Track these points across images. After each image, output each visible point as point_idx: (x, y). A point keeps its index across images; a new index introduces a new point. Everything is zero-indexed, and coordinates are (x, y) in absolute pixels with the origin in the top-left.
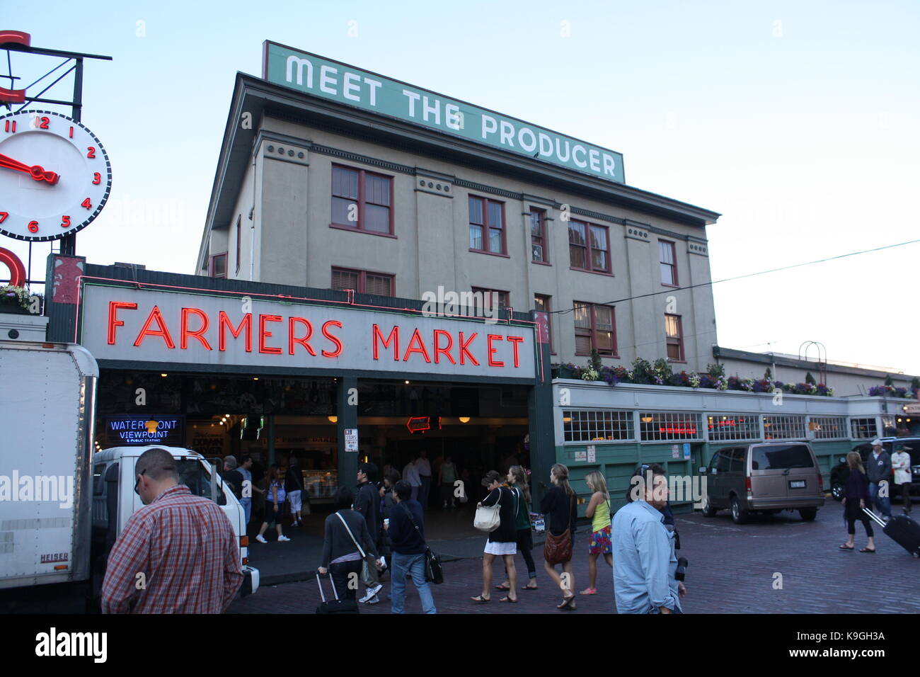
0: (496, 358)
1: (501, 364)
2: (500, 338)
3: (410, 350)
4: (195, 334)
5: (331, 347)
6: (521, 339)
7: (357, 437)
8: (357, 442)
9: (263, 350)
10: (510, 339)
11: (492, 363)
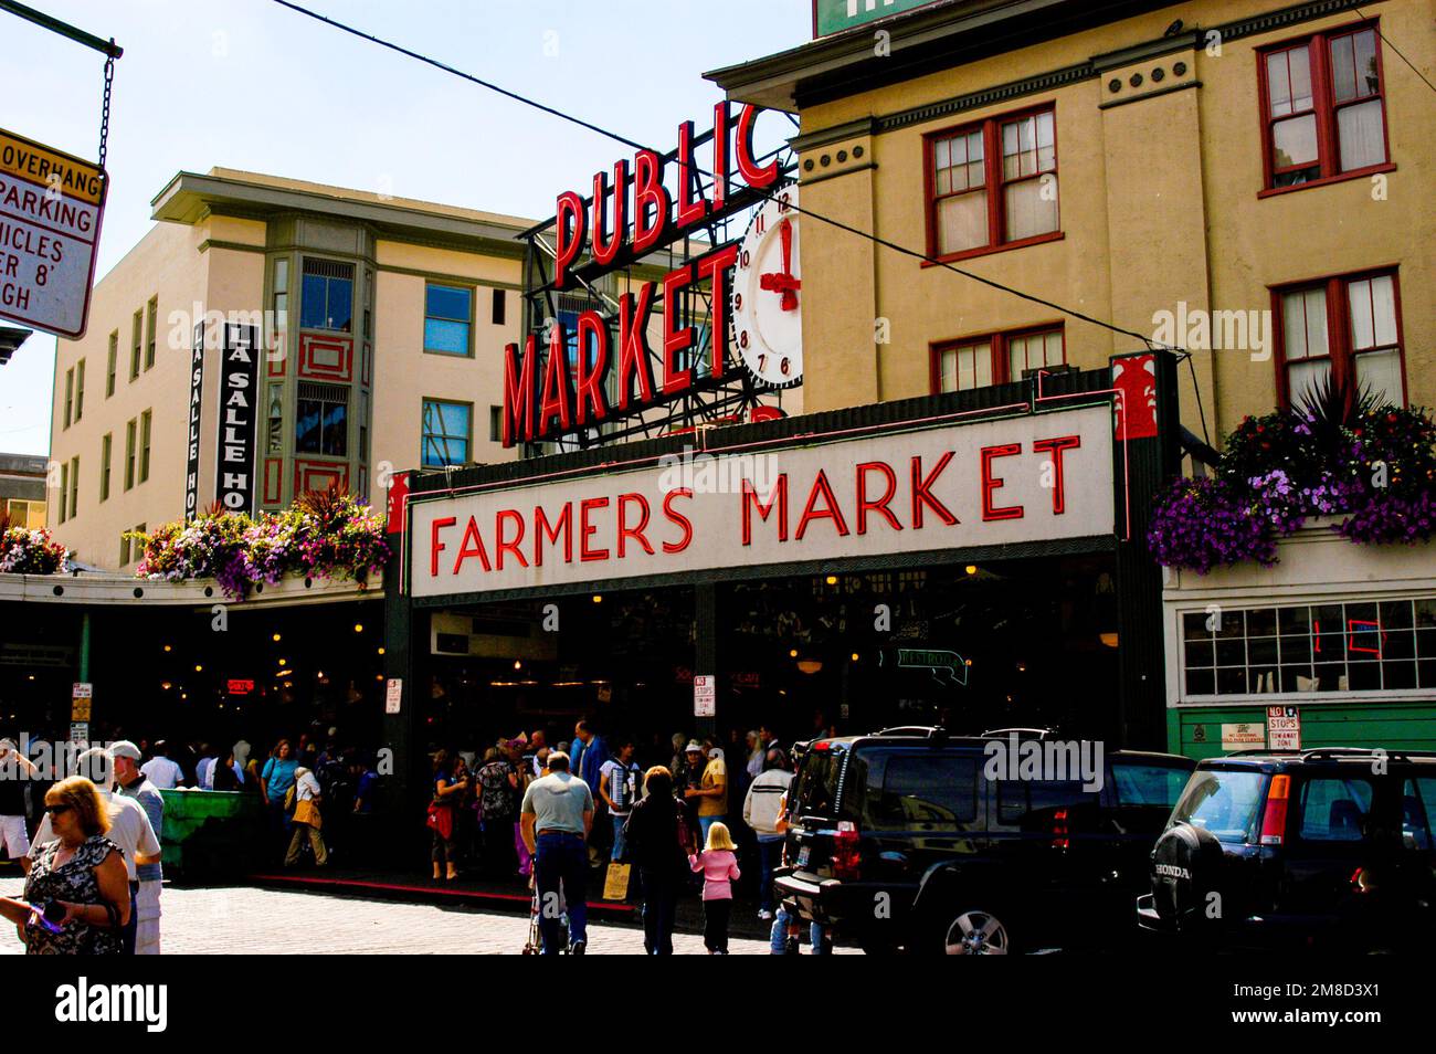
0: (1001, 499)
1: (1016, 513)
2: (1014, 449)
3: (810, 514)
4: (509, 546)
5: (676, 534)
6: (1074, 442)
7: (713, 690)
8: (713, 698)
9: (587, 556)
10: (1040, 446)
11: (991, 514)
